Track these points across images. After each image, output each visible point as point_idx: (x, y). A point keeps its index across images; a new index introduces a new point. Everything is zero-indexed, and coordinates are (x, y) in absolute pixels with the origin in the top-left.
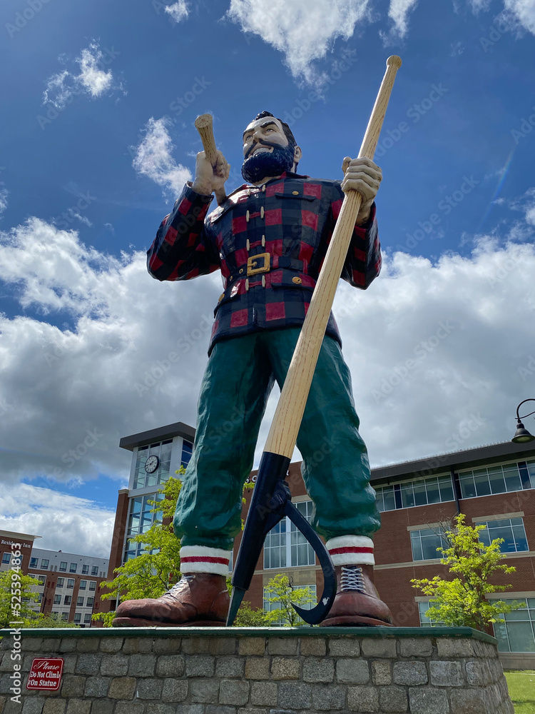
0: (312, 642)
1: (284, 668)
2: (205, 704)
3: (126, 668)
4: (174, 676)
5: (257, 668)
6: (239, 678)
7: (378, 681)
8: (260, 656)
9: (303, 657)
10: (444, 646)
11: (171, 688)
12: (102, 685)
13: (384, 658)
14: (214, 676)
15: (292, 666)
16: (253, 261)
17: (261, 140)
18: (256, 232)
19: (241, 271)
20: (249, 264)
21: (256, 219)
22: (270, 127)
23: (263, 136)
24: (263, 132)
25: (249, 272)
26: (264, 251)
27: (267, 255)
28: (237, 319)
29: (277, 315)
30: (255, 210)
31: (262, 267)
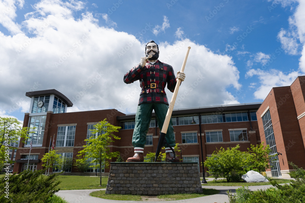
5: (165, 168)
6: (162, 170)
8: (165, 166)
10: (194, 165)
11: (150, 171)
12: (136, 171)
13: (185, 166)
14: (157, 169)
15: (171, 168)
16: (152, 85)
17: (153, 50)
18: (153, 77)
19: (149, 86)
20: (151, 85)
21: (153, 74)
22: (155, 47)
23: (153, 49)
24: (153, 48)
25: (151, 87)
26: (155, 83)
27: (155, 84)
28: (149, 99)
29: (158, 100)
30: (153, 71)
31: (154, 87)
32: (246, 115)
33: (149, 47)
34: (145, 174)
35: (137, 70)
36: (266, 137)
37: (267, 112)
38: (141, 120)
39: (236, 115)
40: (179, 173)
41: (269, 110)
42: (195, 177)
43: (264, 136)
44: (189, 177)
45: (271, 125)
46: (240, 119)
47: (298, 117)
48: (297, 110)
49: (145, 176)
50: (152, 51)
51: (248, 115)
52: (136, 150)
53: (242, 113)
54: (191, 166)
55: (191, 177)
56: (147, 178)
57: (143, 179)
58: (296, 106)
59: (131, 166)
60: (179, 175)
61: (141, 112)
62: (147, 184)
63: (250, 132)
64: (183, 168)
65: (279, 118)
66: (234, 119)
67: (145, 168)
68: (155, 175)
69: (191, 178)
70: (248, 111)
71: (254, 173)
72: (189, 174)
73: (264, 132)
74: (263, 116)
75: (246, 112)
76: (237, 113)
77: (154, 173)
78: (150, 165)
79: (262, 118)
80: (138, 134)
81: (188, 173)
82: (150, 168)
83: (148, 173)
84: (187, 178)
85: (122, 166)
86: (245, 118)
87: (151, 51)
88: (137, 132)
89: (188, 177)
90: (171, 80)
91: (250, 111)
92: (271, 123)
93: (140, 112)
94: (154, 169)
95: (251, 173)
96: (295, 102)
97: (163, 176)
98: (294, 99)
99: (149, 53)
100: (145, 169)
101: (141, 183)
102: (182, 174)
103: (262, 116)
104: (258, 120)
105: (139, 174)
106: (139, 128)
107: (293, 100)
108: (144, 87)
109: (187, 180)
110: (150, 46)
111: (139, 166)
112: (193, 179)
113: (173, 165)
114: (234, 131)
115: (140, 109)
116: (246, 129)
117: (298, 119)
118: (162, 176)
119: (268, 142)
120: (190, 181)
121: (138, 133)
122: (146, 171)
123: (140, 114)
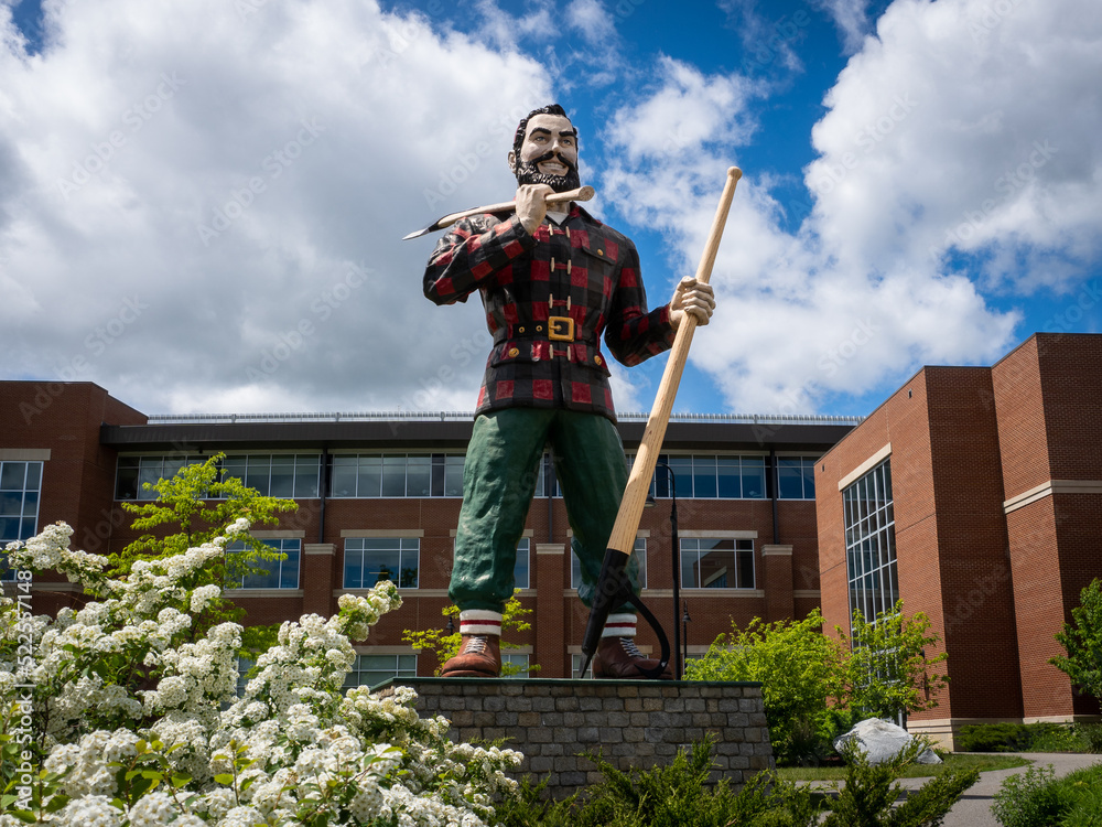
0: (670, 689)
1: (650, 705)
2: (599, 727)
3: (530, 706)
4: (571, 711)
5: (633, 705)
6: (621, 711)
7: (711, 710)
8: (635, 698)
9: (664, 698)
10: (747, 691)
11: (570, 718)
12: (512, 718)
13: (714, 698)
14: (603, 710)
15: (658, 704)
16: (556, 323)
17: (559, 155)
18: (560, 287)
19: (539, 328)
20: (551, 325)
21: (561, 271)
22: (568, 138)
23: (562, 150)
24: (560, 141)
25: (552, 335)
26: (567, 315)
27: (571, 321)
28: (541, 390)
29: (583, 397)
30: (561, 259)
31: (567, 334)
32: (758, 469)
33: (540, 134)
34: (550, 730)
35: (504, 245)
36: (852, 577)
37: (877, 468)
38: (501, 485)
39: (717, 469)
40: (692, 726)
41: (886, 462)
42: (753, 743)
43: (844, 570)
44: (729, 742)
45: (888, 526)
46: (729, 486)
47: (1006, 504)
48: (1004, 474)
49: (553, 738)
50: (555, 159)
51: (769, 472)
52: (467, 622)
53: (743, 458)
54: (737, 699)
55: (739, 742)
56: (559, 749)
57: (545, 750)
58: (1004, 456)
59: (488, 696)
60: (689, 732)
61: (502, 446)
62: (559, 773)
63: (769, 550)
64: (707, 705)
65: (933, 500)
66: (705, 485)
67: (548, 704)
68: (593, 732)
69: (736, 745)
70: (768, 453)
71: (885, 730)
72: (729, 730)
73: (842, 556)
74: (852, 485)
75: (760, 458)
76: (719, 457)
77: (587, 724)
78: (569, 690)
79: (845, 491)
80: (487, 551)
81: (728, 726)
82: (574, 702)
83: (564, 725)
84: (722, 746)
85: (447, 696)
86: (751, 485)
87: (550, 154)
88: (480, 540)
89: (726, 741)
90: (631, 309)
91: (779, 454)
92: (891, 519)
93: (494, 449)
94: (588, 707)
95: (871, 728)
96: (1001, 439)
97: (627, 738)
98: (1001, 426)
99: (539, 165)
100: (552, 707)
101: (538, 769)
102: (704, 728)
103: (843, 483)
104: (818, 499)
105: (526, 728)
106: (490, 524)
107: (997, 430)
108: (516, 327)
109: (723, 755)
110: (547, 132)
111: (524, 695)
112: (745, 748)
113: (665, 692)
114: (702, 540)
115: (498, 434)
116: (751, 535)
117: (1007, 511)
118: (624, 740)
119: (861, 599)
120: (733, 759)
121: (485, 545)
122: (556, 716)
123: (499, 456)
